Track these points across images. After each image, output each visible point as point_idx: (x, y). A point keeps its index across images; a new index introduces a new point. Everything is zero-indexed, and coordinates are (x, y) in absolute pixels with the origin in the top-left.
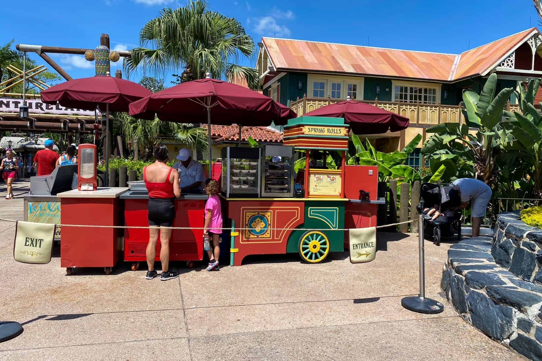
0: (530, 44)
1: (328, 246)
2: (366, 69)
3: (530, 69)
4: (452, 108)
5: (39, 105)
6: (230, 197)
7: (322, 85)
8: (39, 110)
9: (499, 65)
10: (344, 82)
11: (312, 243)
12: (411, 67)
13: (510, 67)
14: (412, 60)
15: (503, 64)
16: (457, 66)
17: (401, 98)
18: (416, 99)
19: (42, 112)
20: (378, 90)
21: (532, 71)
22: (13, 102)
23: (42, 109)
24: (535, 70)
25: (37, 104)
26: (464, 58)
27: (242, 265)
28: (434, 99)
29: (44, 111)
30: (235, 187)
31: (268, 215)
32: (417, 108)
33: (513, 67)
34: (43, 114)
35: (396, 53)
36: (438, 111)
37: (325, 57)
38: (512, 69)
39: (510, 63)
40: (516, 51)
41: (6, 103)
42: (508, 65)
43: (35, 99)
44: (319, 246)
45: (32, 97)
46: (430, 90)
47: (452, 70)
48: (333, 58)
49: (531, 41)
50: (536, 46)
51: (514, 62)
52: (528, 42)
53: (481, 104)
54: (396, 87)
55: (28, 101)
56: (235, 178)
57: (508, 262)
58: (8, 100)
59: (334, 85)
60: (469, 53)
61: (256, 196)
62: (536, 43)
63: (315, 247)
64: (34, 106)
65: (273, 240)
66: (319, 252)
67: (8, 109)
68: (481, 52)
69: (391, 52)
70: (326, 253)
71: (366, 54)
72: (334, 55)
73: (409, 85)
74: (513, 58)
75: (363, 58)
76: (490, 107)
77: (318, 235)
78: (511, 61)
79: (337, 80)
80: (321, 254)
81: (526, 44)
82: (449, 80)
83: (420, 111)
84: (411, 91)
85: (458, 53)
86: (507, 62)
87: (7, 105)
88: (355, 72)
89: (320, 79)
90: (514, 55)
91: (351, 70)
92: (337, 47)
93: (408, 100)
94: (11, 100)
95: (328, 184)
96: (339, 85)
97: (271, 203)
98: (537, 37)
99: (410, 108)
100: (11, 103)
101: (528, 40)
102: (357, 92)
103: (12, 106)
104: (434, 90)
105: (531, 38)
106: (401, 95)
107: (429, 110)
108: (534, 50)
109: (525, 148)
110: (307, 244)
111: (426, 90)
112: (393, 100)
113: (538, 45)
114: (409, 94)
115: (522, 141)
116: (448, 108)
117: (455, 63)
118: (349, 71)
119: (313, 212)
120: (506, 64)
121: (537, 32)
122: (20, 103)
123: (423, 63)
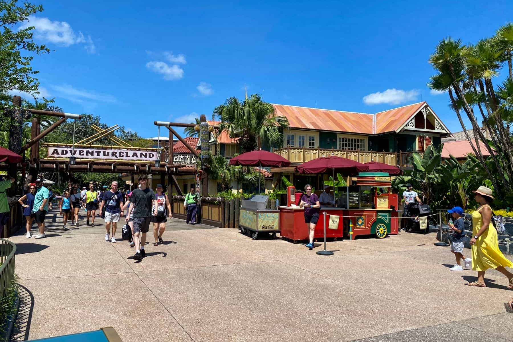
0: (423, 112)
1: (386, 231)
2: (320, 126)
3: (424, 128)
4: (379, 153)
5: (114, 153)
6: (349, 209)
7: (293, 137)
8: (114, 157)
9: (406, 126)
10: (306, 135)
11: (380, 229)
12: (347, 123)
13: (412, 127)
14: (346, 119)
15: (408, 125)
16: (375, 123)
17: (343, 146)
18: (352, 147)
19: (116, 158)
20: (328, 140)
21: (425, 130)
22: (96, 152)
23: (116, 156)
24: (427, 128)
25: (113, 153)
26: (379, 118)
27: (355, 239)
28: (364, 147)
29: (117, 157)
30: (351, 204)
31: (363, 217)
32: (357, 153)
33: (414, 127)
34: (117, 160)
35: (335, 113)
36: (370, 156)
37: (291, 116)
38: (413, 128)
39: (412, 124)
40: (415, 116)
41: (91, 152)
42: (411, 125)
43: (111, 149)
44: (383, 231)
45: (110, 147)
46: (361, 140)
47: (373, 126)
48: (297, 117)
49: (423, 110)
50: (426, 113)
51: (414, 124)
52: (422, 111)
53: (424, 160)
54: (340, 139)
55: (107, 151)
56: (350, 201)
57: (469, 228)
58: (93, 150)
59: (300, 137)
60: (382, 114)
61: (358, 208)
62: (426, 112)
63: (382, 231)
64: (110, 154)
65: (366, 228)
66: (383, 233)
67: (92, 157)
68: (391, 114)
69: (331, 113)
70: (386, 233)
71: (316, 114)
72: (297, 115)
73: (348, 137)
74: (413, 121)
75: (316, 117)
76: (429, 163)
77: (382, 226)
78: (413, 123)
79: (302, 134)
80: (384, 234)
81: (420, 112)
82: (373, 133)
83: (360, 156)
84: (349, 141)
85: (374, 113)
86: (410, 124)
87: (92, 154)
88: (314, 128)
89: (291, 133)
90: (414, 119)
91: (311, 127)
92: (296, 109)
93: (347, 147)
94: (95, 150)
95: (383, 203)
96: (303, 137)
97: (363, 211)
98: (427, 108)
99: (354, 154)
100: (94, 152)
101: (422, 109)
102: (315, 141)
103: (95, 154)
104: (363, 140)
105: (423, 109)
106: (343, 144)
107: (365, 155)
108: (425, 116)
109: (446, 183)
110: (379, 230)
111: (358, 140)
112: (338, 149)
113: (427, 113)
114: (348, 143)
115: (444, 180)
116: (376, 153)
117: (373, 120)
118: (311, 128)
119: (380, 215)
120: (410, 125)
121: (426, 105)
122: (101, 152)
123: (353, 121)
